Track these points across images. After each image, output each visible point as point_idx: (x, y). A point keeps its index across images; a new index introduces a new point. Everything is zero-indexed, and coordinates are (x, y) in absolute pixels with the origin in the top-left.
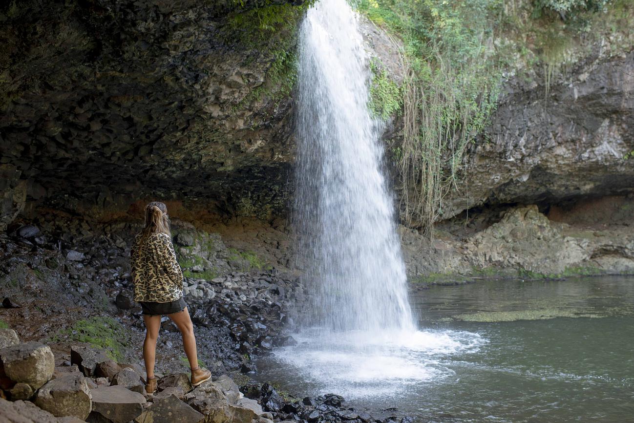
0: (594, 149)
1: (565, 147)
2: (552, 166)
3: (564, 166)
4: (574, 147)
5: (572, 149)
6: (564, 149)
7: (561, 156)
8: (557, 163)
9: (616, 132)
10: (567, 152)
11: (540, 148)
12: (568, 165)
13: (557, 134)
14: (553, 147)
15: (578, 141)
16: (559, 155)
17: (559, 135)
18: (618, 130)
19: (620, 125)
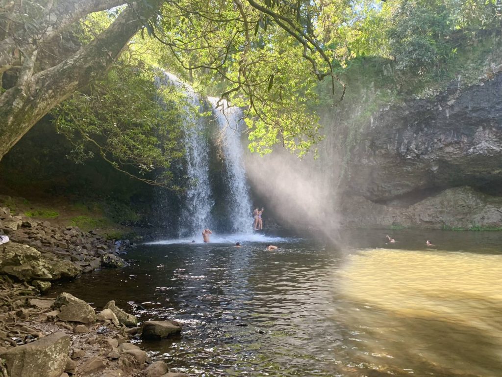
0: (475, 146)
1: (452, 147)
2: (449, 159)
3: (459, 159)
4: (459, 146)
5: (459, 148)
6: (452, 149)
7: (452, 152)
8: (451, 157)
9: (491, 134)
10: (455, 150)
11: (430, 149)
12: (461, 158)
13: (441, 139)
14: (442, 148)
15: (461, 142)
16: (449, 152)
17: (442, 140)
18: (492, 133)
19: (491, 129)
